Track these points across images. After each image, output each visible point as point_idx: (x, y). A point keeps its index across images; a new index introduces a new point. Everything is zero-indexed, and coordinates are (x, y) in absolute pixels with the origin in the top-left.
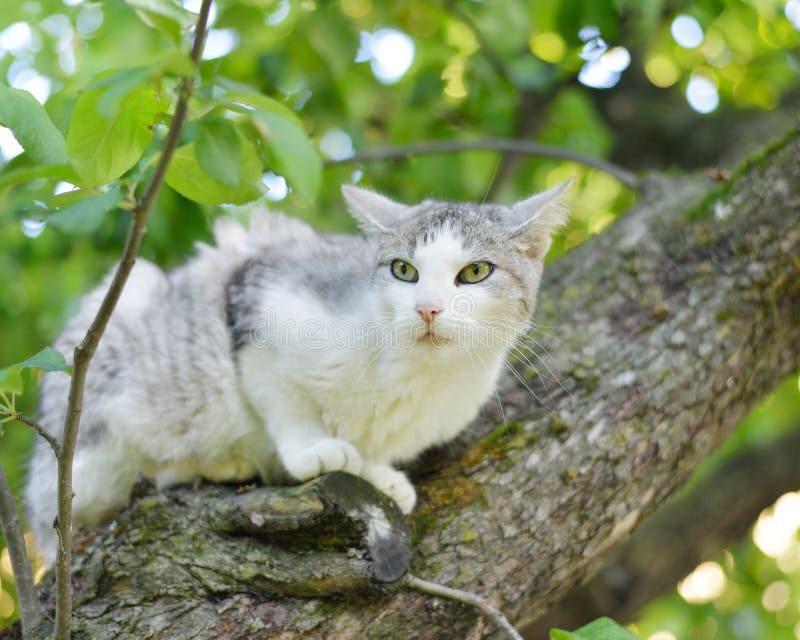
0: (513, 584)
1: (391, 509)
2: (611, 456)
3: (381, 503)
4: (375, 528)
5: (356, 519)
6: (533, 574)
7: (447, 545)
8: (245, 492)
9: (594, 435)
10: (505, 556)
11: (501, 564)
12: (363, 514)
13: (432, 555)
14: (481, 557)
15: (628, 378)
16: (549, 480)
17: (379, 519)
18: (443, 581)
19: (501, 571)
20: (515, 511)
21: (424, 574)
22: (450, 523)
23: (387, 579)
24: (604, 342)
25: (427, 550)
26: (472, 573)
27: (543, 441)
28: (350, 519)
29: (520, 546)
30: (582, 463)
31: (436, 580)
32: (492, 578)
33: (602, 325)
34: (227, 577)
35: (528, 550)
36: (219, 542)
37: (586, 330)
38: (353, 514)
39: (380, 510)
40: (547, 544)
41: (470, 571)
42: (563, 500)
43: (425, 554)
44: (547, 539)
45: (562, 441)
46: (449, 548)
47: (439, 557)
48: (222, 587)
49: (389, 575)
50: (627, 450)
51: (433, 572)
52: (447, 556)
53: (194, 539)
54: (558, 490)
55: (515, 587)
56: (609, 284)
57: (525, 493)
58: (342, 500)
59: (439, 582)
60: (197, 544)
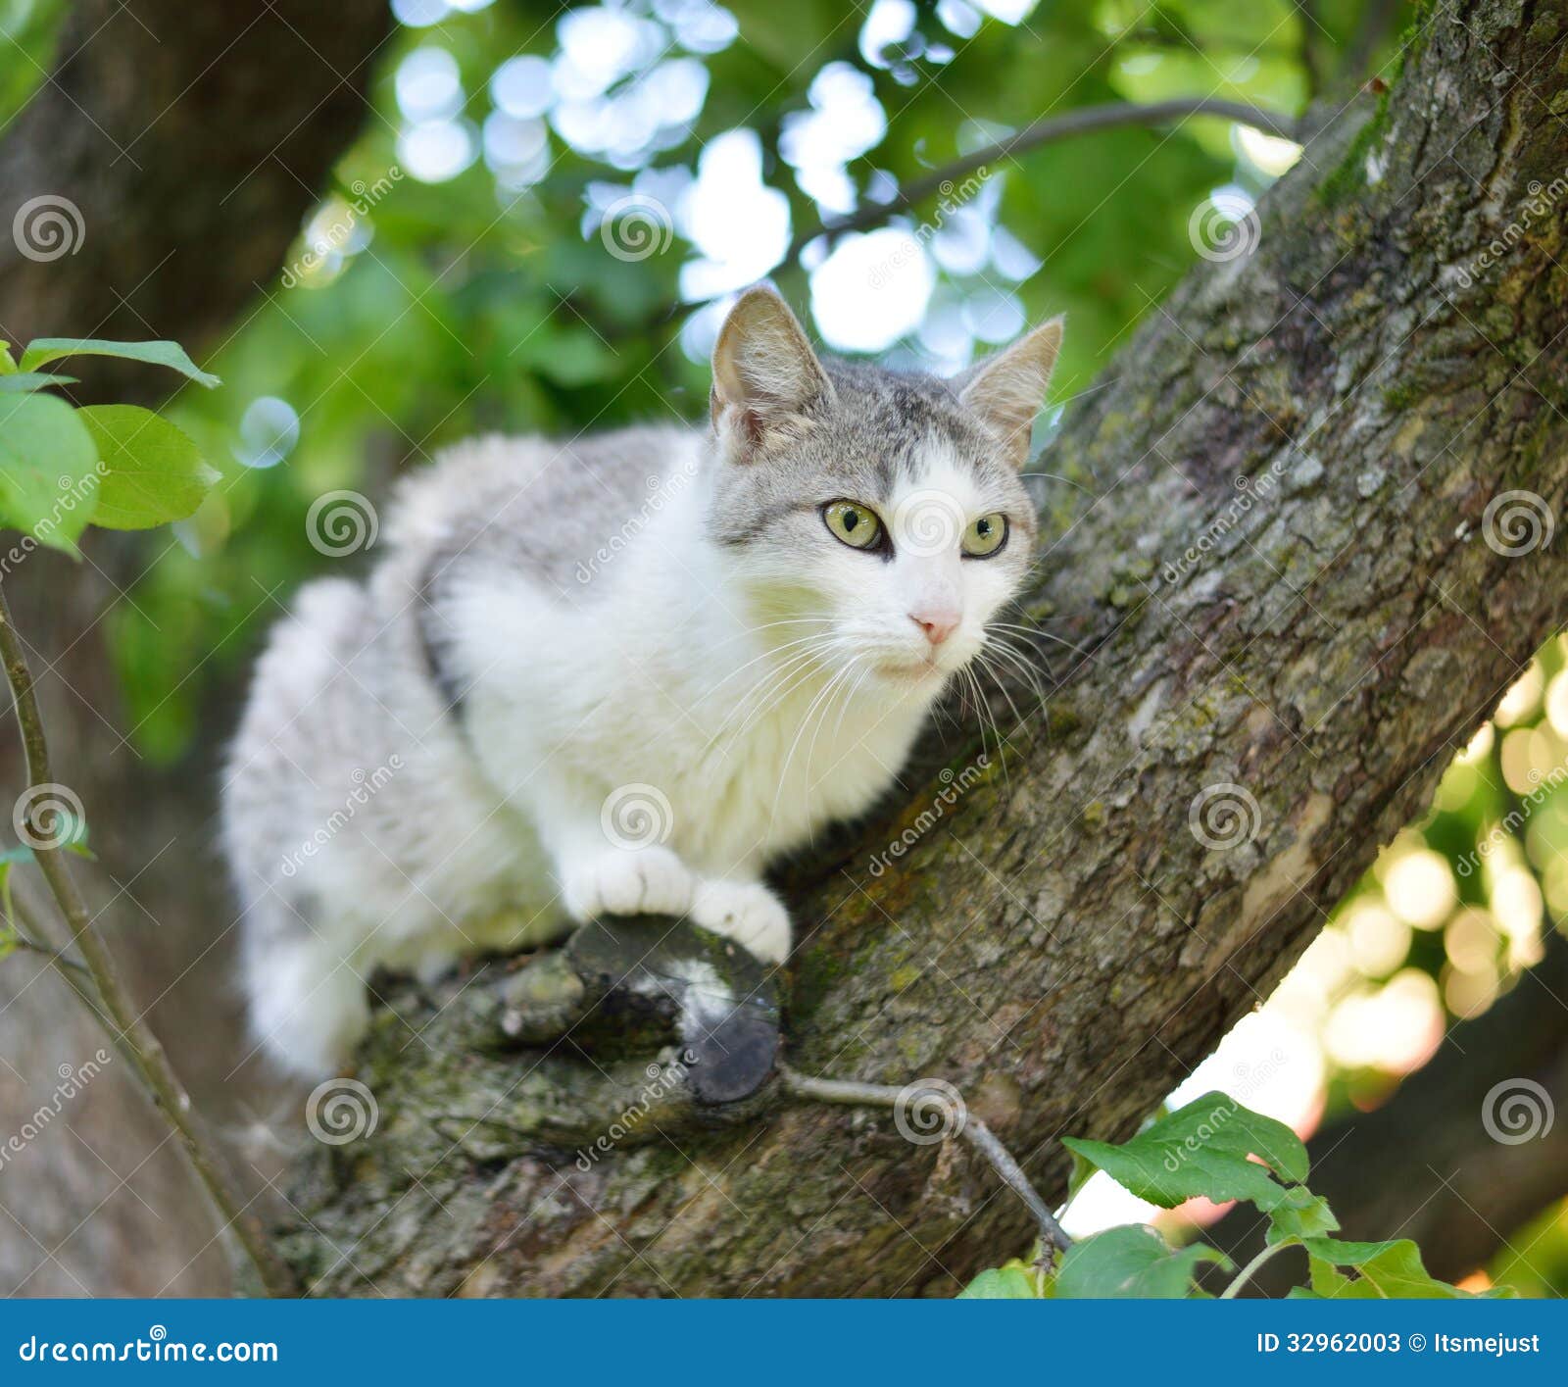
0: (1028, 1052)
1: (729, 959)
2: (1180, 757)
3: (706, 953)
4: (697, 1002)
5: (654, 994)
6: (1068, 1025)
7: (864, 1004)
8: (520, 968)
9: (1142, 722)
10: (989, 1002)
11: (985, 1020)
12: (670, 982)
13: (836, 1029)
14: (937, 1015)
15: (1207, 586)
16: (1050, 837)
17: (705, 983)
18: (869, 1074)
19: (990, 1033)
20: (993, 911)
21: (828, 1067)
22: (866, 959)
23: (730, 1095)
24: (1177, 513)
25: (827, 1020)
26: (924, 1047)
27: (1040, 758)
28: (642, 997)
29: (1018, 975)
30: (1118, 786)
31: (855, 1074)
32: (972, 1050)
33: (1176, 478)
34: (501, 1131)
35: (1037, 980)
36: (485, 1067)
37: (1143, 496)
38: (647, 986)
39: (706, 966)
40: (1082, 961)
41: (920, 1045)
42: (1090, 868)
43: (824, 1029)
44: (1077, 952)
45: (1075, 751)
46: (871, 1009)
47: (854, 1029)
48: (494, 1150)
49: (733, 1087)
50: (1216, 736)
51: (847, 1062)
52: (866, 1025)
53: (444, 1070)
54: (1074, 851)
55: (1033, 1057)
56: (1181, 387)
57: (1006, 872)
58: (620, 965)
59: (860, 1079)
60: (450, 1078)
